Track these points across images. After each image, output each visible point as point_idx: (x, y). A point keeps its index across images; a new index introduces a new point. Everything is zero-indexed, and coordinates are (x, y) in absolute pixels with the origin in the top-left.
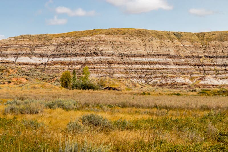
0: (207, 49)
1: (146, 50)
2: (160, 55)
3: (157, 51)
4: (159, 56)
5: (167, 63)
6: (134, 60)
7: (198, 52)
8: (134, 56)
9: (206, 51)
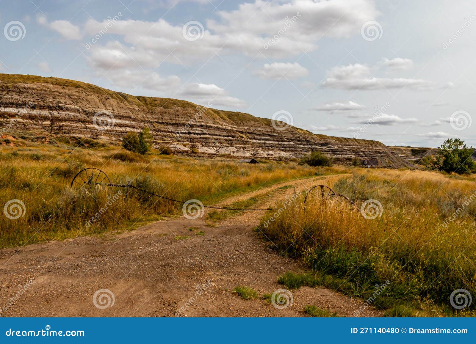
0: (155, 114)
1: (107, 110)
2: (123, 116)
3: (117, 111)
4: (121, 117)
5: (134, 126)
7: (148, 116)
9: (154, 116)
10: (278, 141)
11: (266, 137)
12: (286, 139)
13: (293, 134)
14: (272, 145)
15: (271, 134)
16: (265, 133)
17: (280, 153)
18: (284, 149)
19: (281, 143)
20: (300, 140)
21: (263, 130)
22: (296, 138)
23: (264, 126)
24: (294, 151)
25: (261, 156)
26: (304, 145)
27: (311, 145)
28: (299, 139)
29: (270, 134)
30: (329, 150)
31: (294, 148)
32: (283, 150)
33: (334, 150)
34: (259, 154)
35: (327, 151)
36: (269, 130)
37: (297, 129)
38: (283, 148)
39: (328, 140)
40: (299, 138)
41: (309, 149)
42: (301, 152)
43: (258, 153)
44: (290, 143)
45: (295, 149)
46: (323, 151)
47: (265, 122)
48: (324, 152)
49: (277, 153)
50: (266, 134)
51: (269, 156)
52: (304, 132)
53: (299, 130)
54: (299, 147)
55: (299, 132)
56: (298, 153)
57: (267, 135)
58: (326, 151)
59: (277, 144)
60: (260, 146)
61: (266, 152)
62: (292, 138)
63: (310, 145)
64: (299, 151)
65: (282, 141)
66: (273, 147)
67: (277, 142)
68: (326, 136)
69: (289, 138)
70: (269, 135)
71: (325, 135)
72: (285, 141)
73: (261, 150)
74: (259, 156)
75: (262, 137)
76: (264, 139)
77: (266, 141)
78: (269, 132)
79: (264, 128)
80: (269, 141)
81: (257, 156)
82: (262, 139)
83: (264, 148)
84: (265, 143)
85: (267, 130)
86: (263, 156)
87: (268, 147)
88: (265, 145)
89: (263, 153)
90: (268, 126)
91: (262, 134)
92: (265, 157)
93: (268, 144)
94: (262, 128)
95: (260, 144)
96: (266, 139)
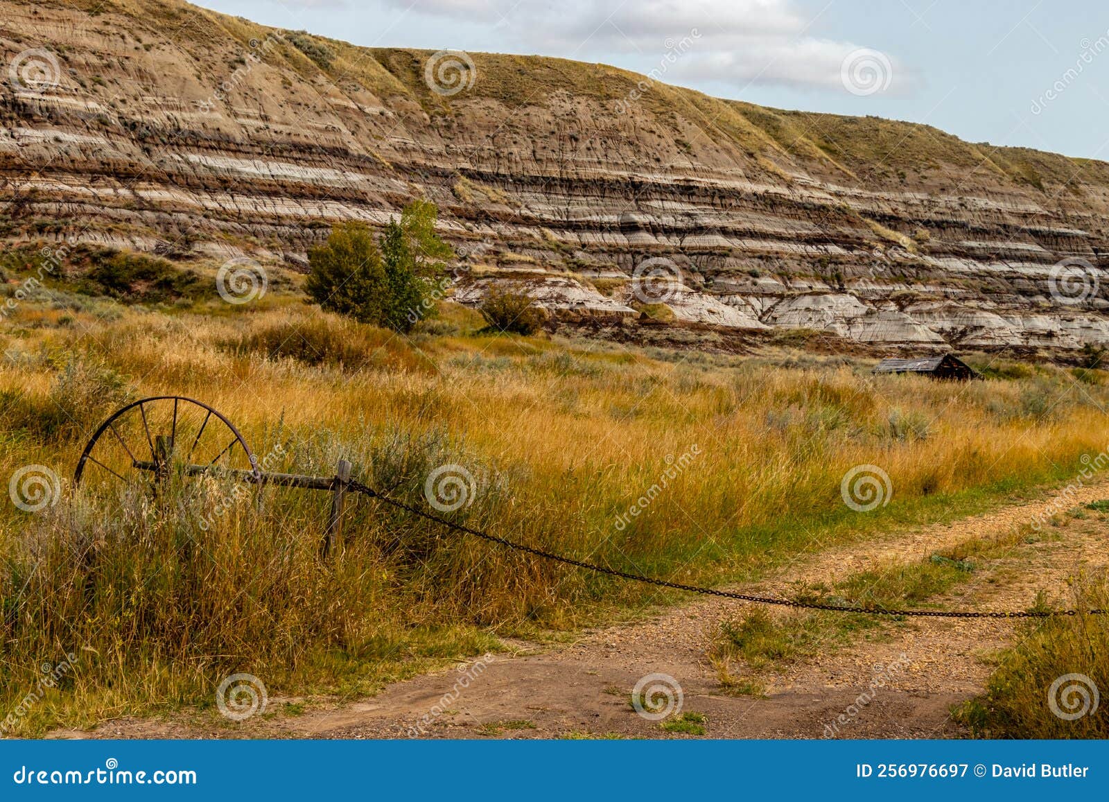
0: (460, 135)
1: (236, 115)
2: (309, 148)
3: (282, 123)
4: (302, 152)
5: (360, 196)
6: (211, 168)
7: (426, 147)
8: (194, 141)
9: (459, 147)
11: (1021, 246)
15: (1042, 228)
16: (1013, 221)
17: (1094, 325)
21: (1004, 206)
23: (1009, 188)
25: (989, 342)
29: (1038, 227)
34: (980, 333)
36: (1034, 208)
38: (1106, 298)
43: (975, 328)
47: (1016, 169)
49: (1076, 325)
50: (1017, 230)
51: (1032, 343)
57: (1024, 231)
61: (1018, 318)
65: (1104, 266)
70: (1035, 233)
73: (992, 311)
74: (984, 342)
75: (999, 245)
76: (1008, 253)
77: (1020, 264)
78: (1035, 221)
79: (1007, 197)
80: (1033, 264)
81: (972, 343)
82: (998, 254)
83: (1005, 299)
84: (1014, 275)
85: (1021, 208)
86: (1002, 343)
87: (1031, 296)
88: (1012, 283)
89: (1001, 328)
90: (1029, 190)
91: (996, 227)
92: (1012, 347)
93: (1029, 278)
94: (999, 198)
95: (989, 279)
96: (1018, 253)
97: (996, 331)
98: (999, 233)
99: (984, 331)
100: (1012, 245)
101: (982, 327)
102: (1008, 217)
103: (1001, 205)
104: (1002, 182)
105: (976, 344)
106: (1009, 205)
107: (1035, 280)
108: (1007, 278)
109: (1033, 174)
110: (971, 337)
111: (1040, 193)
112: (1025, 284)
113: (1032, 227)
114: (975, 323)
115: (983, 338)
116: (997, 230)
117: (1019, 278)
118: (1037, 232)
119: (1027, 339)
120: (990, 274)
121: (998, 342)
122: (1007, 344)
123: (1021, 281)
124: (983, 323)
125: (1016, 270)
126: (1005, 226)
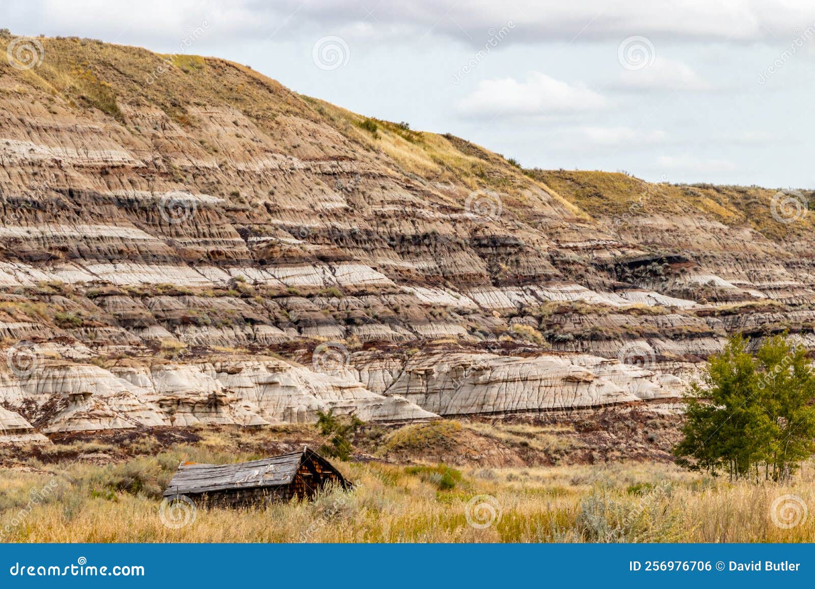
10: (217, 259)
11: (106, 230)
12: (296, 233)
13: (348, 183)
14: (175, 304)
15: (141, 193)
16: (86, 183)
17: (280, 378)
18: (292, 335)
19: (250, 275)
20: (418, 240)
21: (68, 154)
22: (382, 218)
23: (68, 118)
24: (402, 351)
25: (105, 424)
26: (465, 283)
27: (534, 279)
28: (408, 229)
29: (131, 193)
30: (700, 324)
31: (391, 322)
32: (285, 350)
33: (750, 323)
34: (83, 407)
35: (692, 336)
36: (118, 155)
37: (369, 126)
38: (276, 323)
39: (661, 222)
40: (413, 218)
41: (518, 325)
42: (466, 357)
43: (77, 398)
44: (343, 270)
45: (401, 331)
46: (649, 337)
47: (68, 80)
48: (661, 344)
49: (245, 378)
50: (96, 199)
51: (184, 419)
52: (439, 153)
53: (388, 143)
54: (433, 314)
55: (395, 163)
56: (442, 366)
57: (107, 201)
58: (677, 336)
59: (219, 291)
60: (64, 323)
61: (142, 374)
62: (344, 226)
63: (519, 281)
64: (451, 349)
65: (261, 263)
66: (186, 322)
67: (216, 275)
68: (636, 186)
69: (316, 223)
70: (128, 205)
71: (621, 177)
72: (289, 259)
73: (89, 362)
74: (94, 425)
75: (65, 230)
76: (83, 246)
77: (109, 267)
78: (125, 180)
79: (66, 136)
80: (134, 266)
81: (71, 428)
82: (64, 249)
83: (102, 337)
84: (105, 290)
85: (96, 157)
86: (128, 425)
87: (142, 328)
88: (102, 305)
89: (121, 395)
90: (97, 121)
91: (54, 195)
92: (151, 431)
93: (133, 294)
94: (50, 137)
95: (59, 299)
96: (104, 246)
97: (114, 402)
98: (64, 207)
99: (91, 401)
100: (90, 230)
101: (86, 395)
102: (73, 173)
103: (58, 152)
104: (55, 108)
105: (78, 429)
106: (72, 151)
107: (144, 297)
108: (92, 296)
109: (100, 88)
110: (68, 416)
111: (118, 125)
112: (128, 306)
113: (121, 193)
114: (70, 389)
115: (91, 417)
116: (57, 201)
117: (112, 294)
118: (130, 201)
119: (170, 413)
120: (58, 289)
121: (121, 423)
122: (140, 426)
123: (117, 299)
124: (85, 387)
125: (105, 278)
126: (71, 193)
